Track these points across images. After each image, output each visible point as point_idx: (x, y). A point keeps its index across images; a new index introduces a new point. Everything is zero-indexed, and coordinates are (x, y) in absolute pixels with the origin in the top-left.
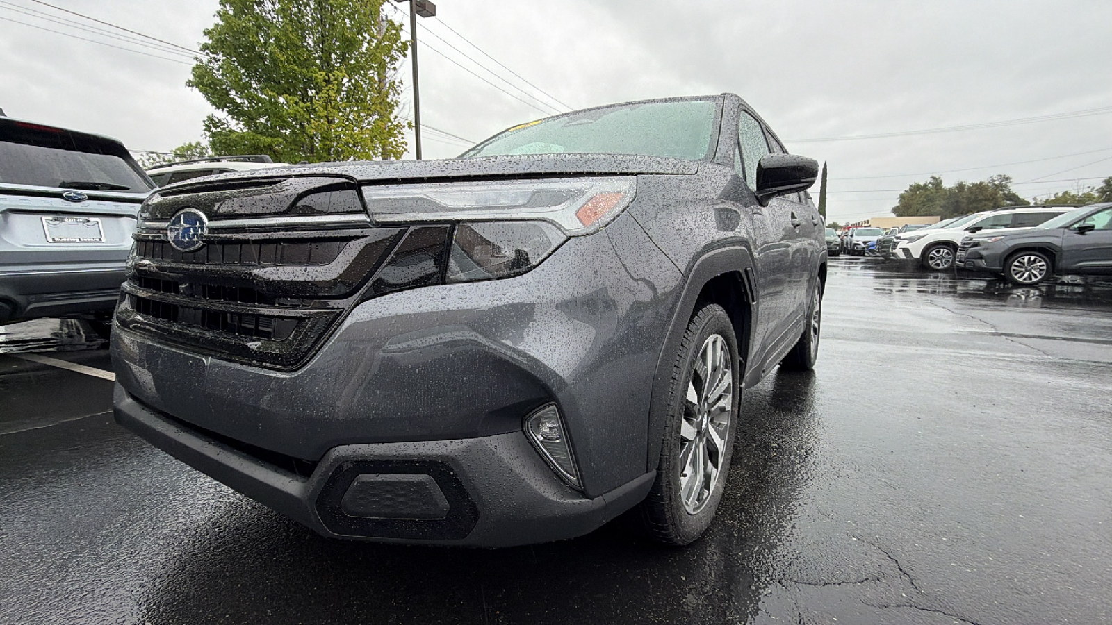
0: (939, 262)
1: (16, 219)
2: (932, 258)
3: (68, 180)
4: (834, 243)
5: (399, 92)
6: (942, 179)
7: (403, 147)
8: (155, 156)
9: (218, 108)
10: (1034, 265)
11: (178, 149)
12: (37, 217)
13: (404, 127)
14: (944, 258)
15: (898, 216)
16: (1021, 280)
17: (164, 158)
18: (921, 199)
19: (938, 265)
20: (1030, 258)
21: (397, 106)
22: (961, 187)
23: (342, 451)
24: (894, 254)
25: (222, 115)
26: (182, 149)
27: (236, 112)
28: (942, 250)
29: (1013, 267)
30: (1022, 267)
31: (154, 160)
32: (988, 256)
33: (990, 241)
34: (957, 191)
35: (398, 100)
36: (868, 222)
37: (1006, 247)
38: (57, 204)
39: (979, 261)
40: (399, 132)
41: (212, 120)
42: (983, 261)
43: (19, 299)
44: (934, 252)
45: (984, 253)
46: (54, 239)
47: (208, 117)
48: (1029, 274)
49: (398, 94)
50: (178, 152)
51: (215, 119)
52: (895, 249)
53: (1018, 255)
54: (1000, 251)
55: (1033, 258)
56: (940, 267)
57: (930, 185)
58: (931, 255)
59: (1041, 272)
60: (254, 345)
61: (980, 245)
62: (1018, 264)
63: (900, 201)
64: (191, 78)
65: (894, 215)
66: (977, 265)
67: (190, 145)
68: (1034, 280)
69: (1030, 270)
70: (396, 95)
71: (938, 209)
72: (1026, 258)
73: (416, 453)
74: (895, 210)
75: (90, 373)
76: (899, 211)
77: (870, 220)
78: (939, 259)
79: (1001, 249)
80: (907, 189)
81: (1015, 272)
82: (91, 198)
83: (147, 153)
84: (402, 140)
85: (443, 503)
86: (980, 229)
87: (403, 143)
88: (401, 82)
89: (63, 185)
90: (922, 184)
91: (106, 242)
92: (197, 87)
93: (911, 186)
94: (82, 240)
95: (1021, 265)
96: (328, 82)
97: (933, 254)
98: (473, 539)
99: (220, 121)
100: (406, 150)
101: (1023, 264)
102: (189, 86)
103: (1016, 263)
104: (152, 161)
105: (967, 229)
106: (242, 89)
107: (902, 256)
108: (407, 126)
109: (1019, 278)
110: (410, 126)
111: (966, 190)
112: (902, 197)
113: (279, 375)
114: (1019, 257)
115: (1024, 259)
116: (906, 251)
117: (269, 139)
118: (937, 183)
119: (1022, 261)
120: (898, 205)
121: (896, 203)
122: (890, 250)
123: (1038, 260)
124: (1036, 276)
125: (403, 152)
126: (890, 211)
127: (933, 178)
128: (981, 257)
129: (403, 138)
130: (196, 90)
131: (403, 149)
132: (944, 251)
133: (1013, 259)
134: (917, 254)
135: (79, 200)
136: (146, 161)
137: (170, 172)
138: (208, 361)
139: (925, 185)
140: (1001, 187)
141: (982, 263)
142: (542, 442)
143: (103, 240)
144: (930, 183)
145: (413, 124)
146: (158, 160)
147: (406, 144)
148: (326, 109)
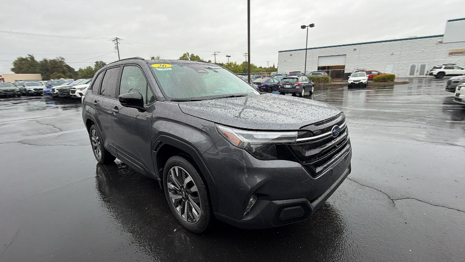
6: (34, 56)
18: (26, 65)
57: (29, 59)
65: (13, 73)
74: (13, 70)
77: (2, 75)
80: (17, 59)
90: (24, 58)
107: (79, 96)
112: (15, 63)
118: (32, 58)
121: (12, 67)
122: (71, 93)
127: (29, 55)
140: (61, 62)
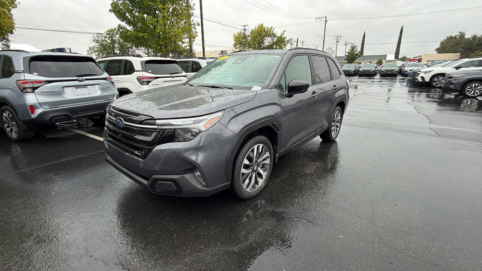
0: (438, 83)
1: (66, 89)
2: (435, 82)
3: (79, 74)
4: (395, 70)
5: (194, 9)
6: (465, 33)
7: (196, 34)
8: (99, 35)
9: (122, 21)
10: (477, 88)
11: (107, 31)
12: (71, 88)
13: (196, 25)
14: (441, 81)
15: (439, 53)
16: (469, 95)
17: (102, 36)
18: (452, 44)
19: (437, 85)
20: (475, 85)
21: (193, 16)
22: (475, 37)
23: (154, 176)
24: (417, 79)
25: (123, 24)
26: (109, 31)
27: (129, 23)
28: (440, 77)
29: (467, 89)
30: (471, 89)
31: (99, 36)
32: (455, 83)
33: (457, 76)
34: (472, 39)
35: (193, 12)
36: (421, 56)
37: (465, 79)
38: (77, 83)
39: (451, 85)
40: (194, 28)
41: (120, 26)
42: (453, 85)
43: (70, 115)
44: (436, 79)
45: (454, 82)
46: (77, 95)
47: (118, 25)
48: (474, 92)
49: (193, 10)
50: (108, 32)
51: (121, 26)
52: (418, 77)
53: (470, 83)
54: (462, 81)
55: (477, 85)
56: (438, 86)
57: (458, 37)
58: (434, 80)
59: (480, 91)
60: (136, 152)
61: (453, 78)
62: (469, 87)
63: (440, 45)
64: (111, 8)
65: (436, 53)
66: (449, 87)
67: (112, 29)
68: (476, 95)
69: (475, 90)
70: (192, 10)
71: (460, 49)
72: (474, 85)
73: (169, 178)
74: (437, 50)
75: (91, 137)
76: (440, 50)
77: (422, 55)
78: (438, 82)
79: (462, 80)
80: (445, 38)
81: (468, 91)
82: (86, 80)
83: (96, 34)
84: (195, 31)
85: (175, 188)
86: (460, 67)
87: (196, 32)
88: (194, 4)
89: (77, 76)
90: (454, 36)
91: (92, 94)
92: (113, 12)
93: (448, 37)
94: (85, 94)
95: (471, 88)
96: (164, 9)
97: (436, 80)
98: (182, 195)
99: (123, 26)
100: (197, 35)
101: (472, 87)
102: (110, 12)
103: (468, 87)
104: (98, 37)
105: (454, 68)
106: (131, 12)
107: (420, 80)
108: (197, 25)
109: (469, 94)
110: (198, 25)
111: (477, 39)
112: (442, 43)
113: (140, 160)
114: (470, 84)
115: (472, 85)
116: (423, 78)
117: (142, 34)
118: (462, 35)
119: (471, 86)
120: (439, 47)
122: (416, 77)
123: (479, 86)
124: (477, 93)
125: (196, 36)
126: (435, 50)
127: (460, 32)
128: (452, 84)
129: (196, 30)
130: (113, 14)
131: (196, 35)
132: (441, 78)
133: (467, 85)
134: (427, 80)
135: (83, 81)
136: (96, 37)
137: (108, 60)
138: (127, 154)
139: (455, 37)
141: (452, 87)
142: (198, 176)
143: (91, 93)
144: (458, 35)
145: (200, 23)
146: (100, 36)
147: (197, 33)
148: (163, 20)
